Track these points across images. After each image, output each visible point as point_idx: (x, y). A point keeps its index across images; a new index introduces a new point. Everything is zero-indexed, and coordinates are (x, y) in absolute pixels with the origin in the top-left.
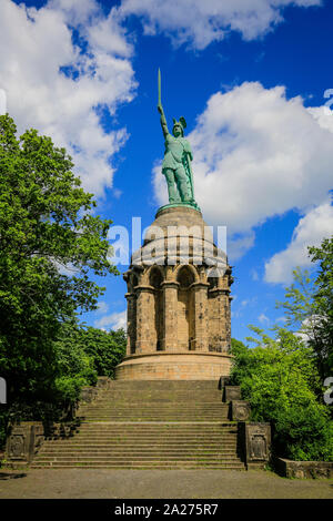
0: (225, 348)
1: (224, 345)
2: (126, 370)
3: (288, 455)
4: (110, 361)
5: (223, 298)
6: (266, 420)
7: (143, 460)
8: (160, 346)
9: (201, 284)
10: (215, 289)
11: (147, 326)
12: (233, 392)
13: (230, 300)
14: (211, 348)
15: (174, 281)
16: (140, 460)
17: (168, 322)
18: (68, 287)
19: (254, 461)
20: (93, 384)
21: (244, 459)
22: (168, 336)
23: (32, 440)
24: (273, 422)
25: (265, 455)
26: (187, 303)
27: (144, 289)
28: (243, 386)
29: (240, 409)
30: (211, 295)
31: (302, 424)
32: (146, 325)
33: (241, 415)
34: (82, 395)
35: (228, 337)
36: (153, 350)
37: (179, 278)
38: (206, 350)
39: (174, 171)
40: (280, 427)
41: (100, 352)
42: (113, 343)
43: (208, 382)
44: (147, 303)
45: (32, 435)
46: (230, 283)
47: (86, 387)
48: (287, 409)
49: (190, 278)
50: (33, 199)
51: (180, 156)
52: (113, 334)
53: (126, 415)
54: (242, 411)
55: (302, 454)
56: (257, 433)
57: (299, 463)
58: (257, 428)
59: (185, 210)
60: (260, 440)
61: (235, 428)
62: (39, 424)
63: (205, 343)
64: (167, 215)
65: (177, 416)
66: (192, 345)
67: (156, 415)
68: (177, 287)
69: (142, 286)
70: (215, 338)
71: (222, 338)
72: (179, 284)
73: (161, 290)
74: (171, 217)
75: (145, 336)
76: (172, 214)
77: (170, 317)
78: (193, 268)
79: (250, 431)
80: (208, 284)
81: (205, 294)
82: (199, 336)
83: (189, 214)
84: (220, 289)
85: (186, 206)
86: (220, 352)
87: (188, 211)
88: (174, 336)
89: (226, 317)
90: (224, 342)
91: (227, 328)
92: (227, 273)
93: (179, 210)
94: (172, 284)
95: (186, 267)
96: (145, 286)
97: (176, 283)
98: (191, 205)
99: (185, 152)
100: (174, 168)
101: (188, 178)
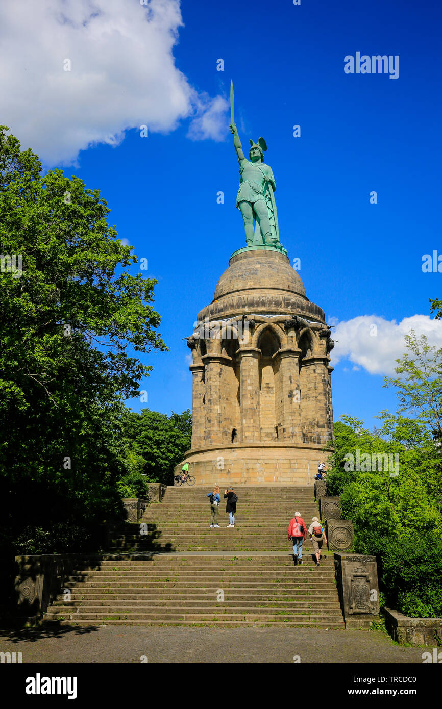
0: (325, 437)
1: (324, 434)
5: (319, 369)
6: (371, 551)
7: (200, 612)
9: (290, 352)
10: (309, 356)
12: (331, 504)
13: (330, 371)
14: (305, 438)
15: (253, 347)
16: (194, 612)
19: (356, 615)
23: (47, 583)
27: (215, 358)
28: (343, 497)
30: (302, 364)
31: (418, 561)
32: (217, 407)
33: (340, 541)
35: (329, 422)
37: (260, 344)
38: (299, 441)
39: (252, 204)
40: (389, 563)
42: (176, 431)
43: (298, 489)
44: (218, 377)
45: (47, 575)
46: (329, 348)
47: (131, 500)
49: (275, 343)
51: (259, 186)
52: (176, 418)
54: (340, 535)
56: (359, 572)
57: (416, 621)
58: (357, 565)
59: (266, 254)
60: (362, 583)
63: (297, 431)
64: (244, 261)
65: (251, 543)
67: (223, 543)
68: (257, 355)
69: (211, 355)
70: (311, 424)
71: (321, 423)
72: (260, 350)
73: (237, 360)
74: (249, 263)
75: (216, 422)
76: (250, 259)
77: (249, 396)
78: (279, 329)
79: (349, 569)
80: (300, 350)
81: (295, 365)
82: (288, 422)
83: (271, 259)
84: (316, 357)
85: (268, 248)
86: (319, 443)
87: (271, 256)
88: (254, 422)
89: (325, 394)
90: (323, 429)
91: (328, 410)
92: (326, 335)
93: (258, 255)
94: (250, 352)
95: (269, 329)
96: (216, 355)
97: (257, 349)
98: (275, 247)
99: (265, 180)
100: (252, 201)
101: (269, 211)
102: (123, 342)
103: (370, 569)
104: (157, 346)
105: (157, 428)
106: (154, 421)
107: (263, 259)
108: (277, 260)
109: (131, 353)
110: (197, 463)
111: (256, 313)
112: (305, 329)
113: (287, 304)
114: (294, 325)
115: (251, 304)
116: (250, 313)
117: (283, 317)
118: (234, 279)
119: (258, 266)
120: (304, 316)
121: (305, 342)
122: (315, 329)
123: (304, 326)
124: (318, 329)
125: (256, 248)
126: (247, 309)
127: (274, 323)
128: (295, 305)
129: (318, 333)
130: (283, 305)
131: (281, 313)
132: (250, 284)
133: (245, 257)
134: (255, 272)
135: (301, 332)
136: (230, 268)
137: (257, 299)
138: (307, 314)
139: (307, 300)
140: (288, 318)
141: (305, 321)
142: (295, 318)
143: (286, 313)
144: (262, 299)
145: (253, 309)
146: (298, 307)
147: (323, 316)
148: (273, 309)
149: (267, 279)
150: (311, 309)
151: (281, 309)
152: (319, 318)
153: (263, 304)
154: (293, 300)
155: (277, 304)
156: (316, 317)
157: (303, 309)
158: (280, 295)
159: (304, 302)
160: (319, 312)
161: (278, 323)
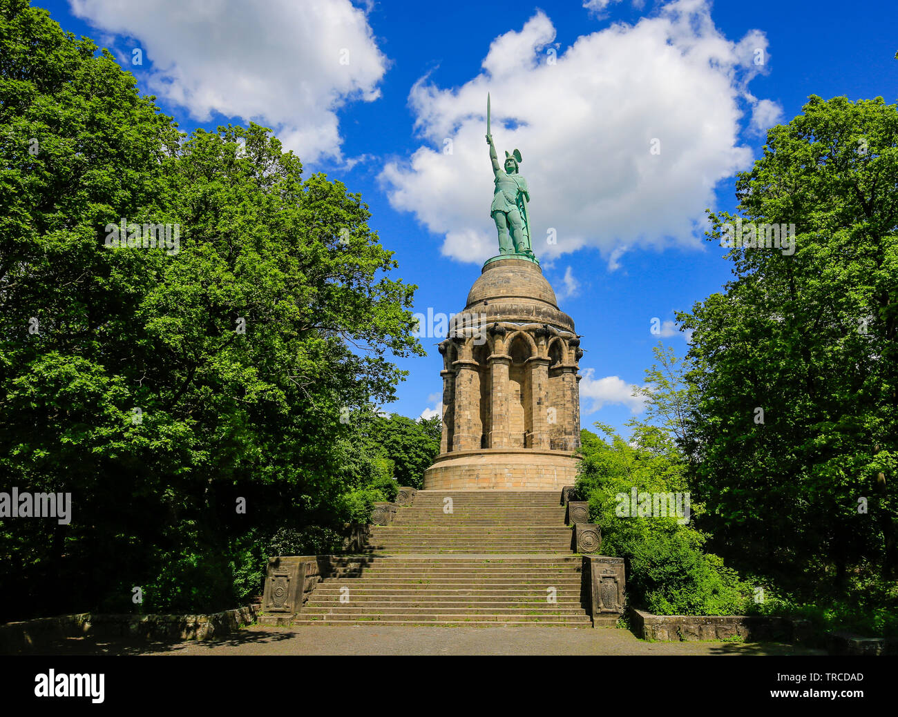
0: (572, 444)
1: (571, 441)
2: (440, 475)
3: (647, 607)
4: (420, 460)
5: (568, 377)
6: (619, 553)
7: (452, 612)
8: (485, 442)
9: (539, 359)
10: (558, 365)
11: (469, 414)
12: (579, 509)
13: (578, 379)
14: (553, 444)
15: (504, 354)
16: (447, 612)
17: (496, 410)
18: (359, 370)
19: (603, 613)
20: (391, 498)
21: (589, 612)
22: (495, 429)
23: (300, 584)
24: (627, 558)
25: (619, 605)
26: (522, 382)
27: (466, 364)
28: (591, 502)
29: (587, 535)
30: (552, 373)
31: (664, 562)
32: (467, 413)
33: (588, 544)
34: (375, 514)
35: (576, 429)
36: (476, 447)
37: (512, 351)
38: (546, 447)
39: (506, 214)
40: (637, 564)
41: (406, 449)
42: (424, 436)
43: (547, 494)
44: (469, 383)
45: (301, 576)
46: (578, 357)
47: (381, 503)
48: (647, 540)
49: (526, 350)
50: (316, 260)
51: (514, 196)
52: (425, 423)
53: (432, 545)
54: (588, 538)
55: (665, 604)
56: (608, 573)
57: (661, 618)
58: (606, 566)
59: (519, 263)
60: (610, 583)
61: (580, 564)
62: (312, 560)
63: (545, 437)
64: (496, 269)
65: (501, 546)
66: (527, 441)
67: (474, 546)
68: (508, 362)
69: (462, 361)
70: (558, 430)
71: (568, 430)
72: (511, 358)
73: (488, 367)
74: (502, 272)
75: (465, 428)
76: (503, 268)
77: (499, 402)
78: (530, 338)
79: (598, 571)
80: (550, 358)
81: (544, 373)
82: (537, 429)
83: (524, 268)
84: (565, 365)
85: (520, 258)
86: (565, 450)
87: (523, 265)
88: (504, 428)
89: (572, 402)
90: (570, 437)
91: (575, 417)
92: (574, 344)
93: (511, 264)
94: (501, 358)
95: (520, 336)
96: (467, 361)
97: (507, 357)
98: (527, 256)
99: (519, 191)
100: (506, 211)
101: (523, 222)
102: (381, 347)
103: (619, 571)
104: (414, 351)
105: (405, 433)
106: (403, 426)
107: (516, 268)
108: (529, 269)
109: (389, 357)
110: (446, 468)
111: (507, 321)
112: (555, 338)
113: (539, 313)
114: (544, 334)
115: (503, 312)
116: (502, 321)
117: (534, 325)
118: (487, 286)
119: (512, 274)
120: (554, 325)
121: (555, 350)
122: (564, 338)
123: (554, 335)
124: (568, 338)
125: (508, 257)
126: (498, 317)
127: (525, 331)
128: (546, 314)
129: (567, 342)
130: (534, 313)
131: (532, 322)
132: (503, 292)
133: (498, 266)
134: (508, 280)
135: (551, 341)
136: (483, 275)
137: (509, 307)
138: (557, 323)
139: (558, 309)
140: (539, 326)
141: (555, 330)
142: (545, 327)
143: (537, 322)
144: (514, 308)
145: (505, 317)
146: (549, 316)
147: (572, 325)
148: (525, 317)
149: (519, 288)
150: (561, 319)
151: (532, 318)
152: (569, 327)
153: (515, 312)
154: (544, 309)
155: (529, 312)
156: (566, 326)
157: (553, 318)
158: (531, 304)
159: (555, 311)
160: (569, 322)
161: (529, 331)
